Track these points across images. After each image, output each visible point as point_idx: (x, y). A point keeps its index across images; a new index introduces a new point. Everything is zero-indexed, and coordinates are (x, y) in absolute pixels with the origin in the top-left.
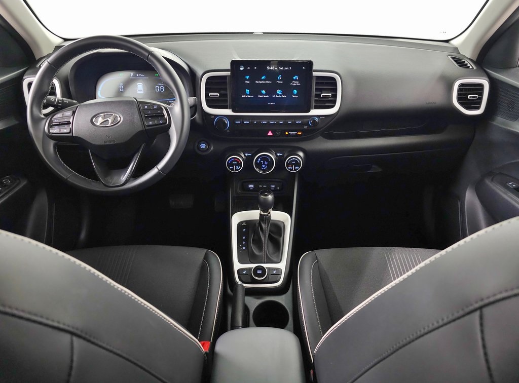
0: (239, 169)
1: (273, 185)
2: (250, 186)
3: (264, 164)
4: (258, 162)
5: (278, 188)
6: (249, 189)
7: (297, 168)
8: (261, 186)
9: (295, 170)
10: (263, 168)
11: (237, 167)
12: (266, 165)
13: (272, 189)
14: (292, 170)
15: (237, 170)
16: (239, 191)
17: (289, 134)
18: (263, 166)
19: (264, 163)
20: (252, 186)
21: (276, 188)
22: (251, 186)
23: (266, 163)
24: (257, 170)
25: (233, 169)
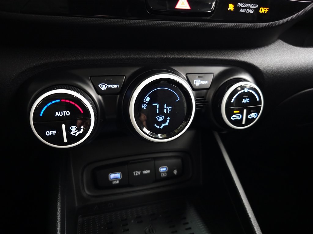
0: (81, 136)
1: (163, 165)
2: (112, 176)
3: (161, 113)
4: (144, 106)
5: (175, 172)
6: (110, 185)
7: (253, 115)
8: (137, 173)
9: (249, 121)
10: (160, 124)
11: (73, 128)
12: (166, 115)
13: (163, 175)
14: (238, 123)
15: (72, 139)
16: (87, 192)
17: (237, 9)
18: (160, 119)
19: (161, 108)
20: (118, 175)
21: (170, 172)
22: (115, 176)
23: (167, 109)
24: (145, 133)
25: (58, 139)
